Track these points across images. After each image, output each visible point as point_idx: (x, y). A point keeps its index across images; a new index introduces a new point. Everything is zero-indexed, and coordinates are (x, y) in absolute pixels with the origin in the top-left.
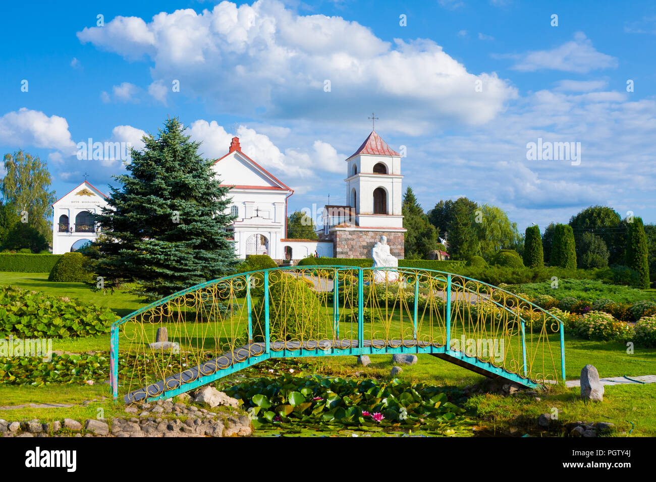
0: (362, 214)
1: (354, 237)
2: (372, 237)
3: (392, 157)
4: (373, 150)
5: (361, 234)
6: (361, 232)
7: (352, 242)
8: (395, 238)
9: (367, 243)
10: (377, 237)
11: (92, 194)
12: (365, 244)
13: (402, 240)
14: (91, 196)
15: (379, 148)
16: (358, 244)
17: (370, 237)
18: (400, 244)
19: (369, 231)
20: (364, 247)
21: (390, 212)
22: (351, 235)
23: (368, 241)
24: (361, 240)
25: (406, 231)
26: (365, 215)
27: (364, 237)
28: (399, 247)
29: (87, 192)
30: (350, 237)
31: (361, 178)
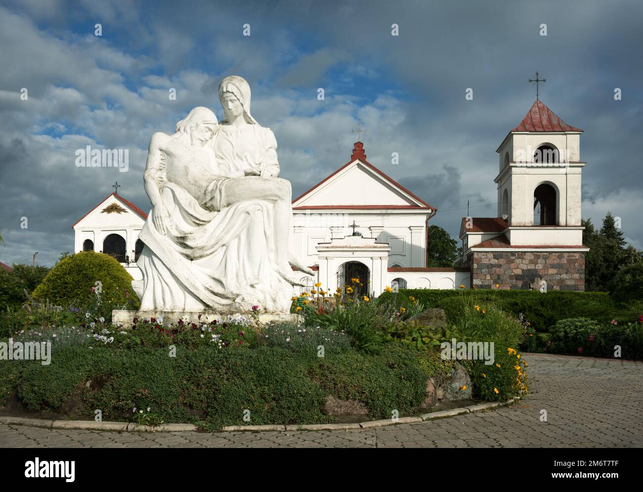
0: (514, 226)
1: (502, 261)
2: (531, 262)
3: (566, 134)
4: (533, 126)
5: (514, 258)
6: (513, 253)
7: (498, 270)
8: (569, 261)
9: (523, 270)
10: (539, 261)
11: (124, 211)
12: (518, 272)
13: (581, 264)
14: (123, 213)
15: (545, 122)
16: (508, 273)
17: (527, 262)
18: (578, 272)
19: (525, 252)
20: (517, 277)
21: (562, 221)
22: (497, 259)
23: (525, 268)
24: (512, 266)
25: (588, 250)
26: (520, 226)
27: (518, 261)
28: (576, 276)
29: (116, 208)
30: (496, 261)
31: (513, 169)
